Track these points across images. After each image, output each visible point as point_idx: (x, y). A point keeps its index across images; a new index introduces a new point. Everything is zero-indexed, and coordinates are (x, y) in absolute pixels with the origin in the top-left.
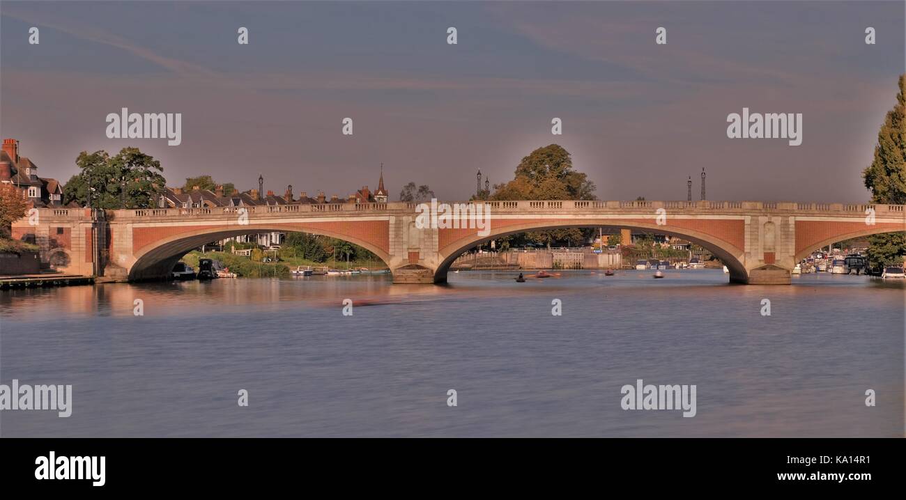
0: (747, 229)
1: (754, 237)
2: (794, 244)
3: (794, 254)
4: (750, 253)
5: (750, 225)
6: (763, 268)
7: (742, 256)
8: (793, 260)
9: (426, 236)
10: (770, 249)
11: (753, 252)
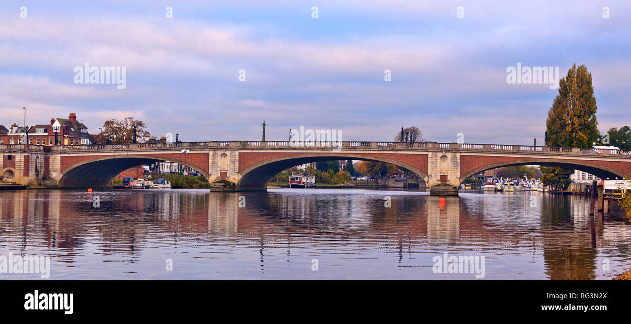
0: (429, 160)
1: (434, 165)
2: (459, 170)
3: (459, 176)
4: (431, 175)
5: (432, 157)
6: (439, 185)
7: (427, 177)
8: (459, 179)
9: (231, 162)
10: (444, 173)
11: (433, 175)
